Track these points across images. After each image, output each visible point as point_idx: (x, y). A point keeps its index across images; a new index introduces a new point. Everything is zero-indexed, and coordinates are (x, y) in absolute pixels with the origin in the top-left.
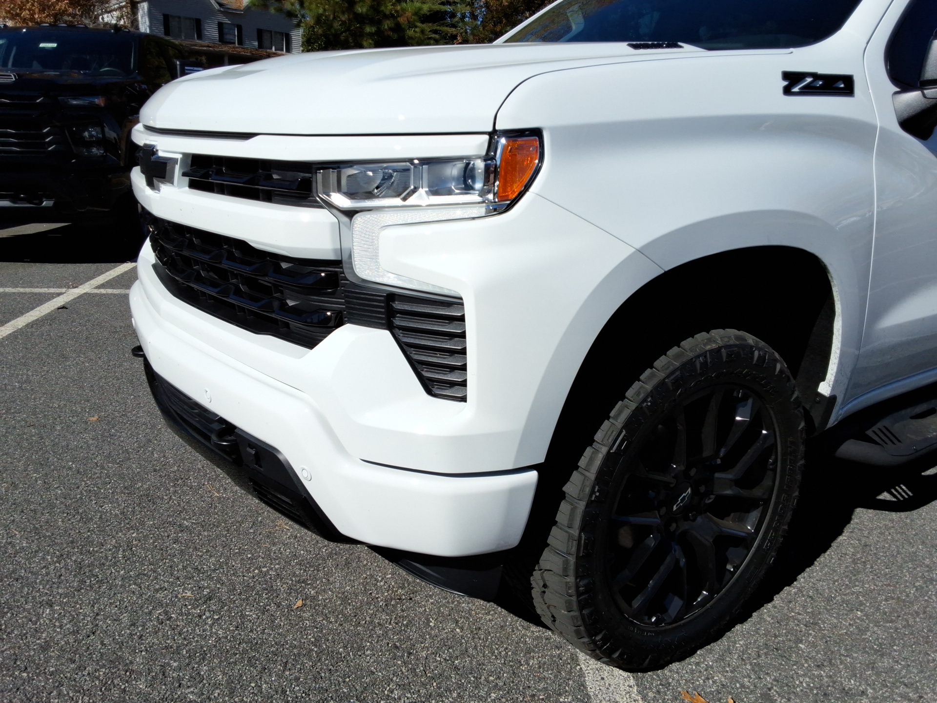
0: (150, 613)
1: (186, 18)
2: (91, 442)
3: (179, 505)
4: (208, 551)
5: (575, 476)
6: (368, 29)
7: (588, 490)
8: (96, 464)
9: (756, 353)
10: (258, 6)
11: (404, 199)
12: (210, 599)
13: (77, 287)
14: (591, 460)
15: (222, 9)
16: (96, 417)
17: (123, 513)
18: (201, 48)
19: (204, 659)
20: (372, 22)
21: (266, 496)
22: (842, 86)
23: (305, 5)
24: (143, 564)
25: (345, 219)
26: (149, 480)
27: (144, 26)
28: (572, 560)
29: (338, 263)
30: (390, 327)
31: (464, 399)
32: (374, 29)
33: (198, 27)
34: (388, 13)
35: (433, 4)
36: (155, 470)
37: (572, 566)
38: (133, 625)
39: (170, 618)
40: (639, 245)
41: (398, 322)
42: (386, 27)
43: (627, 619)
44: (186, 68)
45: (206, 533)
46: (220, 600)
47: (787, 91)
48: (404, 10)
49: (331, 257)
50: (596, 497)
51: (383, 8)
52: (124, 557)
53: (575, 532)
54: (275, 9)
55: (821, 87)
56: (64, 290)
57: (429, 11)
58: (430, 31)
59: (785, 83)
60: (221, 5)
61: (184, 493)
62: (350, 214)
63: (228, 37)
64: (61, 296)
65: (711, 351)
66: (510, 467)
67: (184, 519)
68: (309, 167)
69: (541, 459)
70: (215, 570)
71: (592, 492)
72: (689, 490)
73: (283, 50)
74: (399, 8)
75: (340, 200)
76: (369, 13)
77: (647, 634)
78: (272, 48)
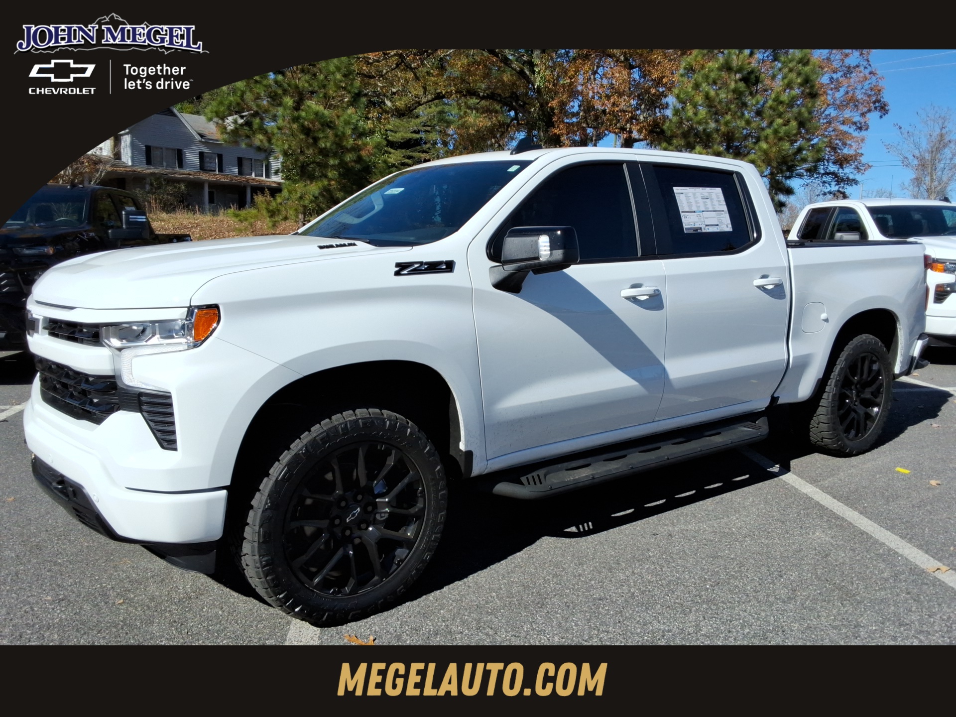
0: (21, 608)
1: (167, 149)
2: (5, 514)
3: (58, 551)
4: (69, 576)
5: (258, 495)
6: (332, 162)
7: (263, 503)
8: (5, 528)
9: (388, 423)
10: (229, 142)
11: (146, 341)
12: (63, 600)
13: (19, 404)
14: (266, 485)
15: (203, 140)
16: (13, 498)
17: (17, 556)
18: (182, 176)
19: (48, 629)
20: (335, 155)
21: (84, 519)
22: (444, 267)
23: (272, 142)
24: (23, 583)
25: (118, 352)
26: (41, 537)
27: (127, 157)
28: (256, 545)
29: (113, 377)
30: (141, 411)
31: (175, 449)
32: (337, 162)
33: (180, 156)
34: (349, 147)
35: (406, 132)
36: (47, 531)
37: (256, 550)
38: (9, 614)
39: (33, 610)
40: (282, 362)
41: (144, 407)
42: (348, 159)
43: (308, 588)
44: (131, 217)
45: (71, 566)
46: (69, 600)
47: (397, 274)
48: (365, 145)
49: (110, 373)
50: (268, 506)
51: (344, 143)
52: (11, 579)
53: (257, 528)
54: (246, 144)
55: (426, 269)
56: (8, 407)
57: (402, 139)
58: (404, 157)
59: (397, 269)
60: (202, 136)
61: (63, 544)
62: (120, 349)
63: (207, 166)
64: (5, 412)
65: (350, 421)
66: (206, 487)
67: (59, 558)
68: (97, 326)
69: (228, 483)
70: (70, 586)
71: (266, 503)
72: (359, 509)
73: (262, 176)
74: (360, 143)
75: (115, 342)
76: (332, 147)
77: (325, 599)
78: (252, 175)
